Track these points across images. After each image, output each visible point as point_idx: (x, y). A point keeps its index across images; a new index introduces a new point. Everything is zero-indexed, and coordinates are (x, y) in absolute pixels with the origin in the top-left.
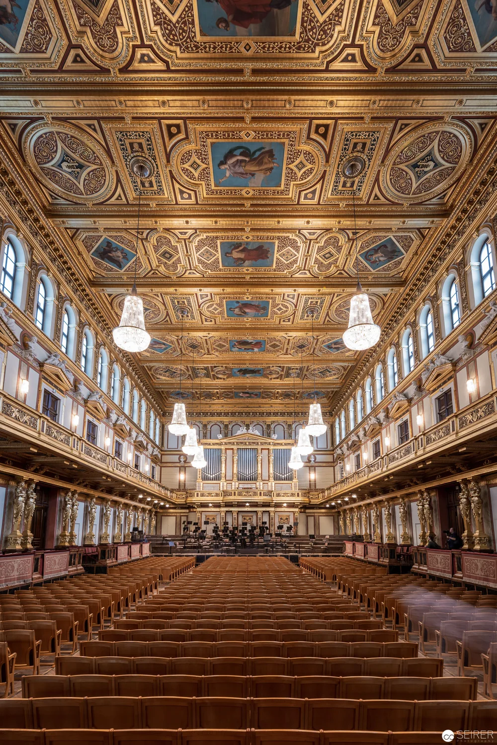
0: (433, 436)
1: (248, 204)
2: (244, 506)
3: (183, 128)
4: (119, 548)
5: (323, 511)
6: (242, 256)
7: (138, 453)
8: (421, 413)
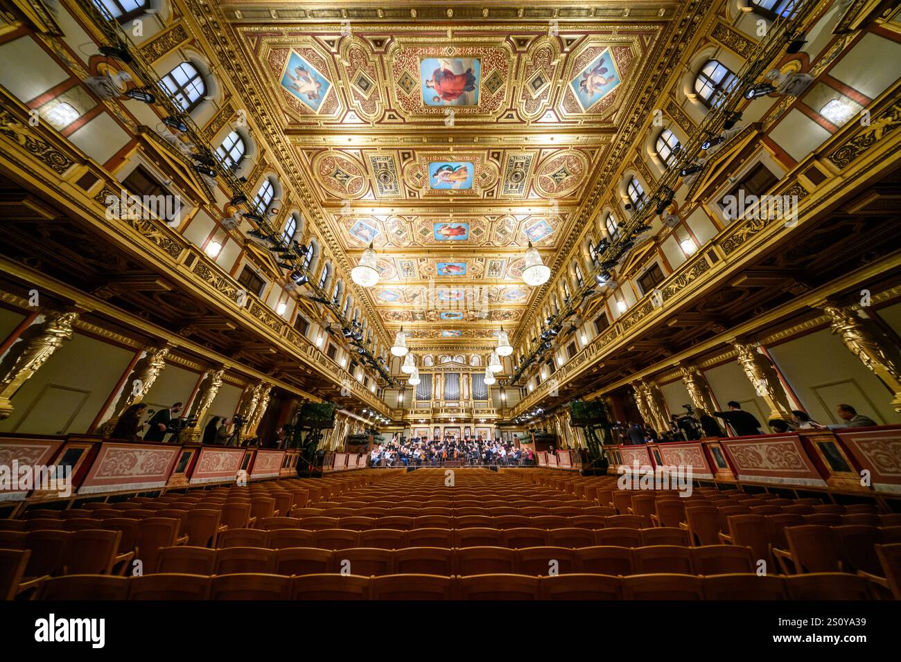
0: (602, 342)
1: (451, 199)
2: (449, 422)
3: (412, 154)
4: (337, 455)
5: (514, 427)
6: (448, 232)
7: (368, 377)
8: (584, 334)
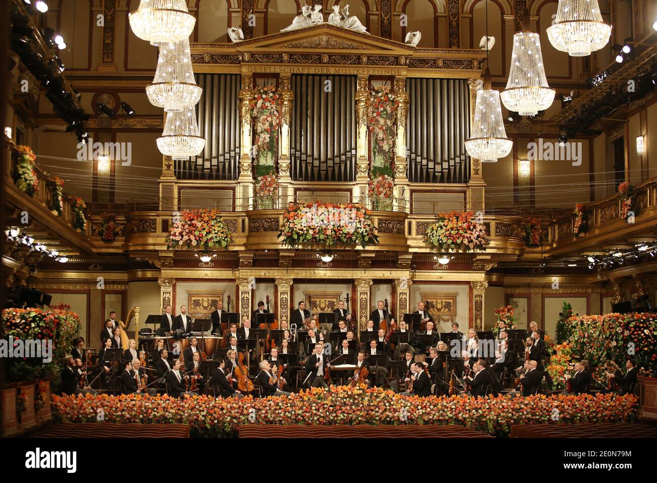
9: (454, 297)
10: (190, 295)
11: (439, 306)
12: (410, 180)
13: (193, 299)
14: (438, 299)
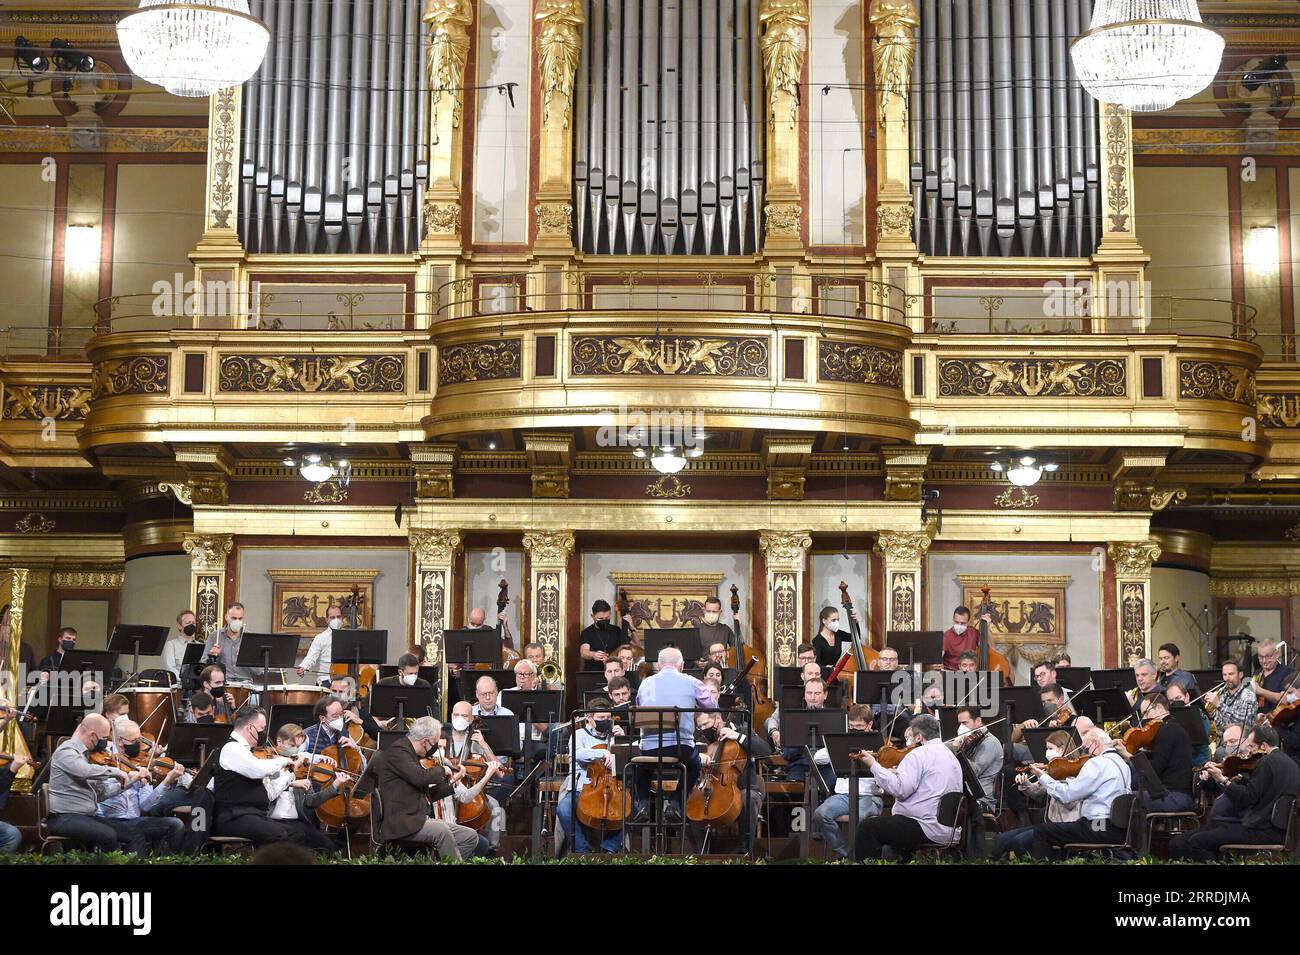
2: (634, 483)
9: (1060, 591)
10: (278, 586)
11: (1014, 617)
12: (924, 249)
13: (287, 595)
14: (1010, 595)
